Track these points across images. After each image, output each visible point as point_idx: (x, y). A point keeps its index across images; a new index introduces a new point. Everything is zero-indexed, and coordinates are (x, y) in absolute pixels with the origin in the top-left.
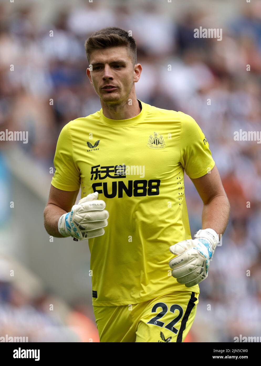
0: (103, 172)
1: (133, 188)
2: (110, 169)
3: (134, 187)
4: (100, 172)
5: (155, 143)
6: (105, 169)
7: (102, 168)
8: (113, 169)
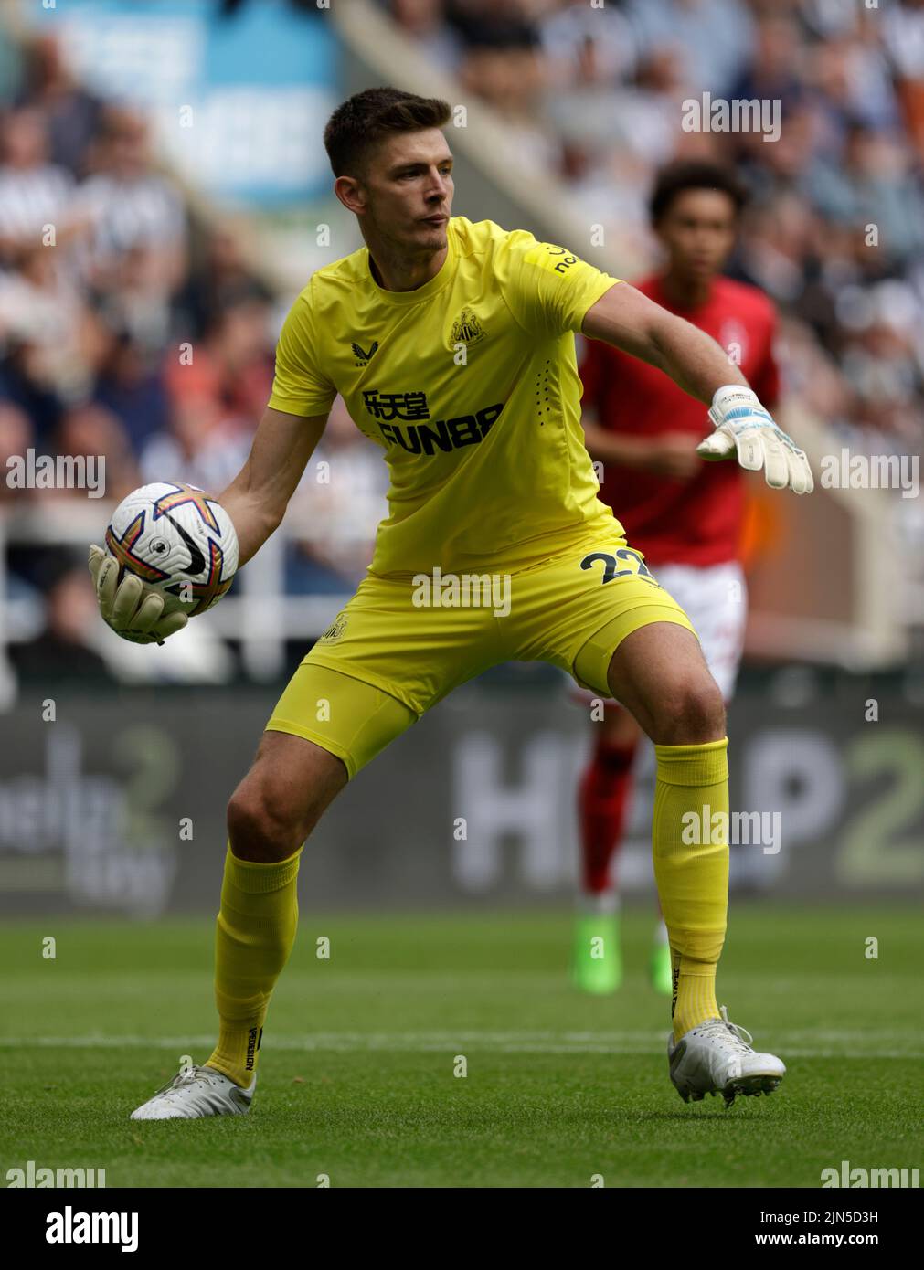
0: (386, 405)
1: (450, 436)
2: (397, 401)
3: (451, 433)
4: (380, 404)
5: (463, 338)
6: (388, 401)
7: (382, 397)
8: (402, 400)
